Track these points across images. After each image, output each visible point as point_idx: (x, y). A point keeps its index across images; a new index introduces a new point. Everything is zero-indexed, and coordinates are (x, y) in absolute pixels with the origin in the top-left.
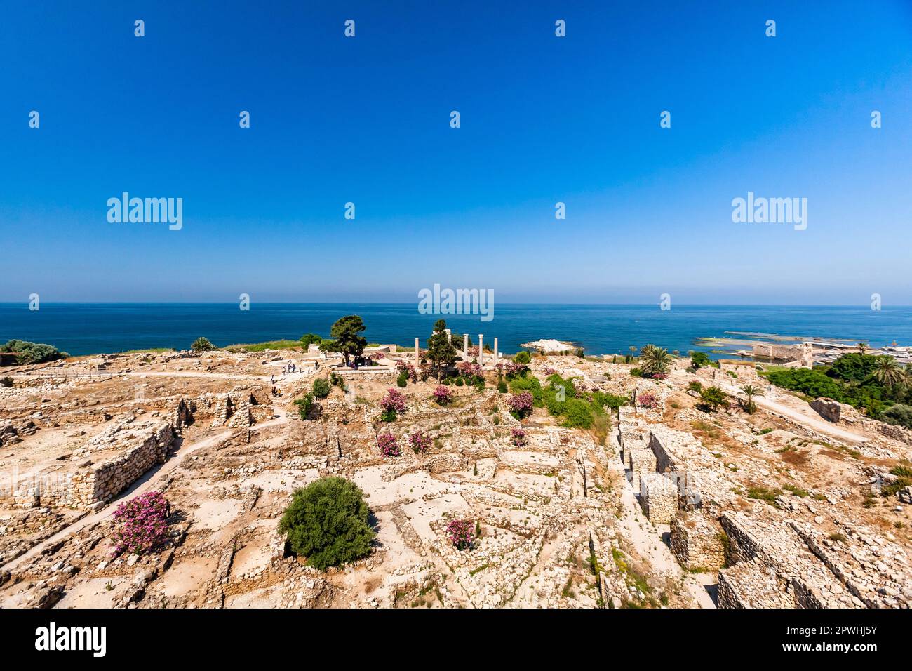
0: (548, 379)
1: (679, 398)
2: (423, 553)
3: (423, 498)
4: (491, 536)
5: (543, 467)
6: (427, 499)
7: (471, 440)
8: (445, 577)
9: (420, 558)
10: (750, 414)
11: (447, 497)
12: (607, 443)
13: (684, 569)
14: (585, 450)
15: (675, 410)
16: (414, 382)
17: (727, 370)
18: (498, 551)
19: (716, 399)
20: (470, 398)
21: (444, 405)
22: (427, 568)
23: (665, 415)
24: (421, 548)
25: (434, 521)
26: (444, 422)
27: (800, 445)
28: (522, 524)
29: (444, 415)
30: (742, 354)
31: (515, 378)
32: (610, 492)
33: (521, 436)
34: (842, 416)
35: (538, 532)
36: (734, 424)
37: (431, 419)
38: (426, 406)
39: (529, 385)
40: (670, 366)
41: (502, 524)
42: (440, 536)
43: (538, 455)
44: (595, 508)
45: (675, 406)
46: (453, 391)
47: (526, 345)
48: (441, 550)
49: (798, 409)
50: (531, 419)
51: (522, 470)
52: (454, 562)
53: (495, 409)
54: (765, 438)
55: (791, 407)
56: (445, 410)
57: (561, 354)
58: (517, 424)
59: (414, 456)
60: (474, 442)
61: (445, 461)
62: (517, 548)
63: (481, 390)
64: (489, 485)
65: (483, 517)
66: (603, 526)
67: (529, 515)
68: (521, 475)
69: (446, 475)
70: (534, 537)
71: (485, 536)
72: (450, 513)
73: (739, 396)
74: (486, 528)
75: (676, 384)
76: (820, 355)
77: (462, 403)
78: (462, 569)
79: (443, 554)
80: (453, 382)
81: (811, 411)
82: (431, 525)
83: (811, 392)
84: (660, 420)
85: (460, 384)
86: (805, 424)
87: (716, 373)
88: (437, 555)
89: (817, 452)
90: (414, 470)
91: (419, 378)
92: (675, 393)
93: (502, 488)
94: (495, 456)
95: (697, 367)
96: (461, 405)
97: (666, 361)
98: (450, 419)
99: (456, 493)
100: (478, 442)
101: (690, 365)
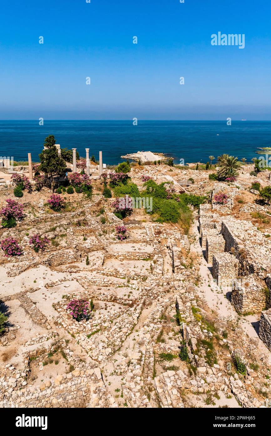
0: (145, 185)
1: (244, 195)
2: (49, 327)
3: (45, 286)
4: (103, 309)
5: (141, 254)
6: (49, 286)
7: (82, 238)
8: (67, 342)
9: (47, 331)
11: (65, 284)
12: (190, 232)
13: (239, 314)
14: (173, 239)
15: (240, 205)
16: (30, 192)
18: (108, 318)
20: (80, 204)
21: (58, 210)
22: (53, 337)
23: (233, 209)
24: (47, 324)
25: (56, 302)
26: (59, 224)
28: (126, 297)
29: (58, 219)
31: (118, 185)
32: (191, 268)
33: (124, 232)
35: (138, 301)
37: (48, 223)
38: (42, 212)
39: (130, 190)
40: (239, 171)
41: (111, 299)
42: (61, 313)
43: (137, 246)
44: (180, 280)
45: (241, 202)
46: (65, 198)
47: (125, 157)
48: (63, 323)
50: (131, 218)
51: (125, 258)
52: (74, 330)
53: (102, 211)
56: (59, 214)
57: (155, 163)
58: (120, 223)
59: (35, 254)
60: (85, 239)
61: (62, 256)
62: (123, 314)
63: (89, 196)
64: (99, 271)
65: (96, 295)
66: (186, 292)
67: (131, 290)
68: (124, 262)
69: (63, 267)
70: (135, 306)
71: (97, 309)
72: (69, 295)
74: (98, 304)
75: (242, 185)
77: (73, 208)
78: (81, 335)
79: (65, 326)
80: (64, 190)
82: (54, 306)
84: (229, 213)
85: (70, 192)
88: (60, 327)
90: (35, 265)
91: (34, 188)
92: (241, 192)
93: (110, 273)
94: (103, 249)
95: (258, 171)
96: (73, 210)
97: (236, 167)
98: (64, 222)
99: (72, 280)
100: (89, 238)
101: (253, 170)
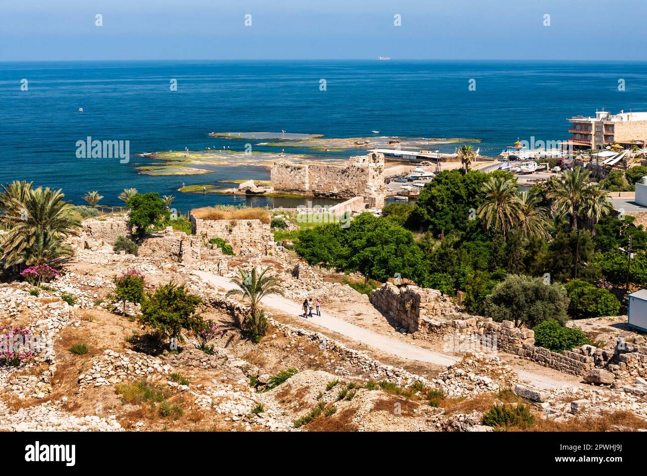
1: (90, 325)
10: (255, 341)
15: (79, 361)
17: (211, 235)
19: (175, 316)
23: (58, 376)
27: (341, 397)
30: (248, 191)
34: (423, 317)
36: (213, 373)
40: (71, 238)
45: (80, 351)
49: (349, 313)
54: (279, 396)
55: (335, 311)
73: (233, 301)
75: (84, 288)
76: (398, 178)
81: (372, 314)
83: (375, 271)
84: (42, 395)
86: (360, 347)
87: (186, 247)
89: (370, 406)
92: (81, 314)
95: (141, 236)
97: (62, 225)
101: (125, 234)
